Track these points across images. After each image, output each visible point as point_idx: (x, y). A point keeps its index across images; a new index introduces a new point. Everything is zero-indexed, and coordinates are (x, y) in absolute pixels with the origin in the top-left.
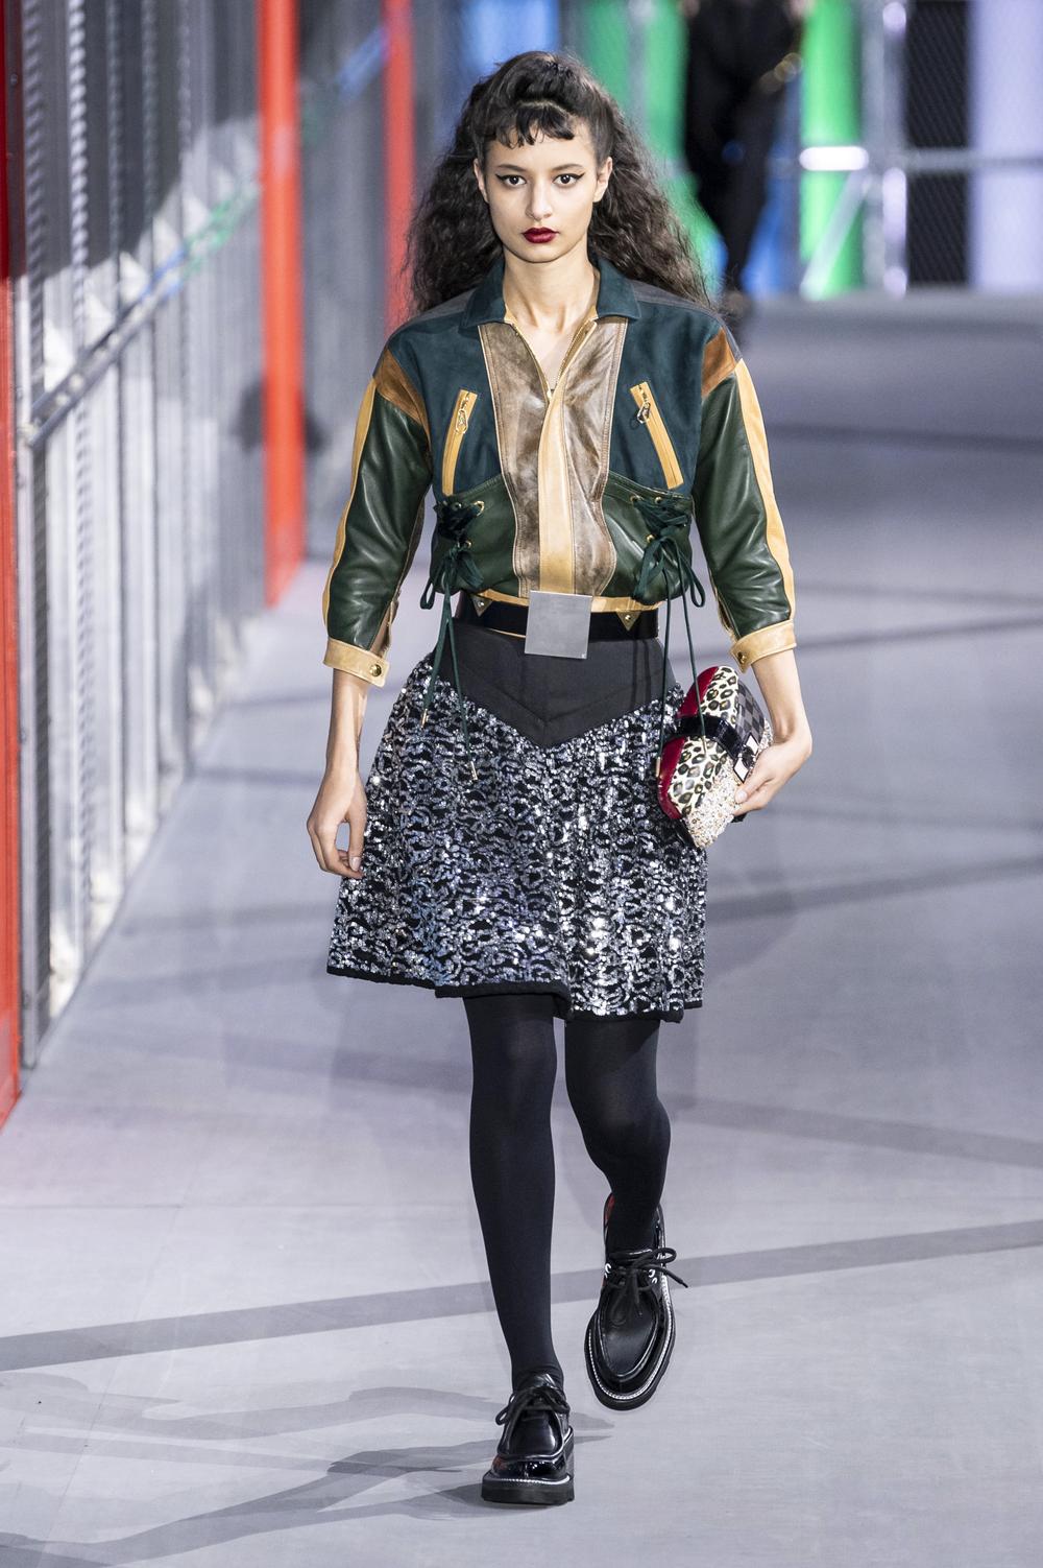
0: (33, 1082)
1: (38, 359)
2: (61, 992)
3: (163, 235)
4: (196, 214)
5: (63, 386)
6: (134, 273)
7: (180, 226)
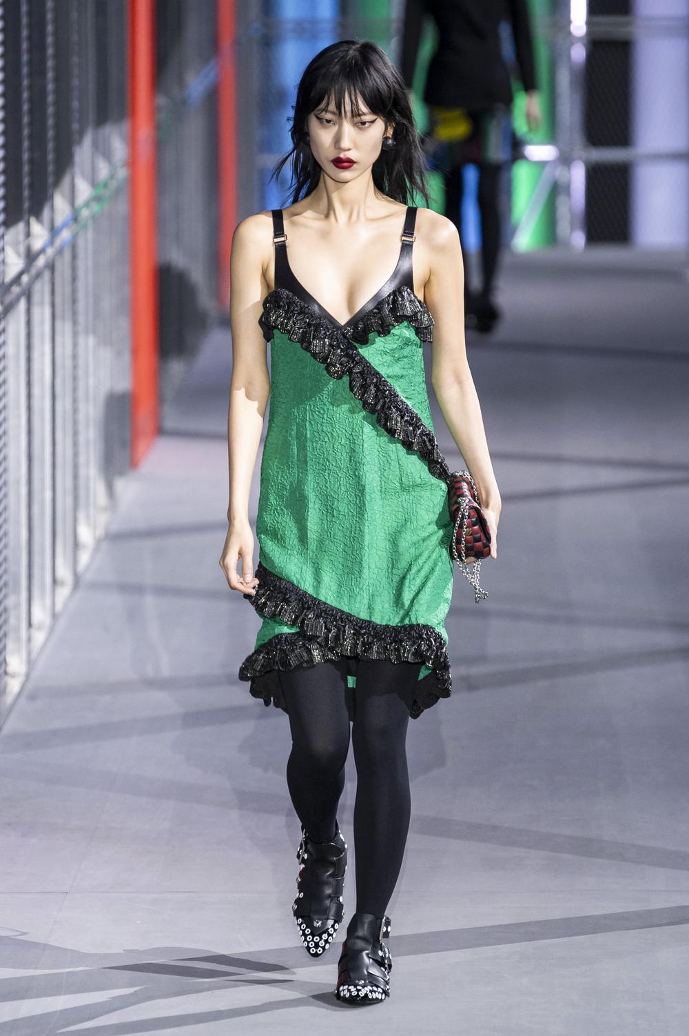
3: (60, 205)
4: (84, 189)
6: (39, 231)
7: (72, 198)
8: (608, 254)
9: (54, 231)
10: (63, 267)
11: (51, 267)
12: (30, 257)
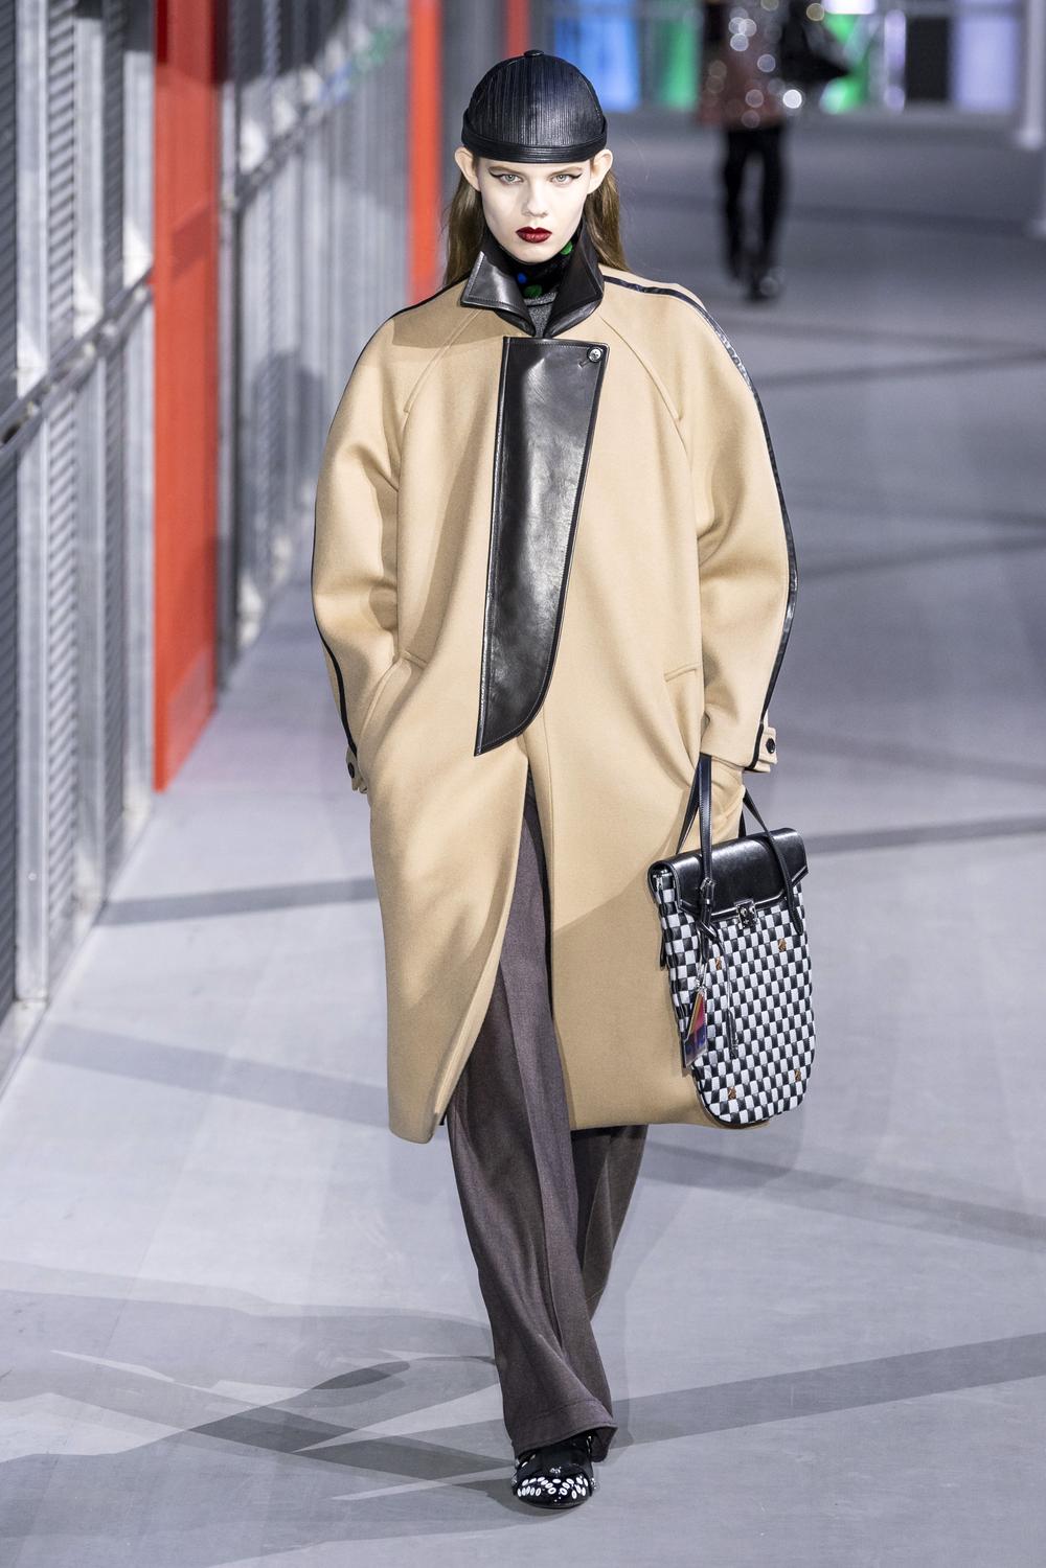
0: (227, 700)
1: (238, 147)
2: (249, 632)
3: (335, 55)
4: (361, 37)
5: (258, 169)
6: (312, 84)
7: (347, 44)
8: (928, 116)
9: (328, 82)
10: (339, 120)
11: (326, 122)
12: (303, 109)
